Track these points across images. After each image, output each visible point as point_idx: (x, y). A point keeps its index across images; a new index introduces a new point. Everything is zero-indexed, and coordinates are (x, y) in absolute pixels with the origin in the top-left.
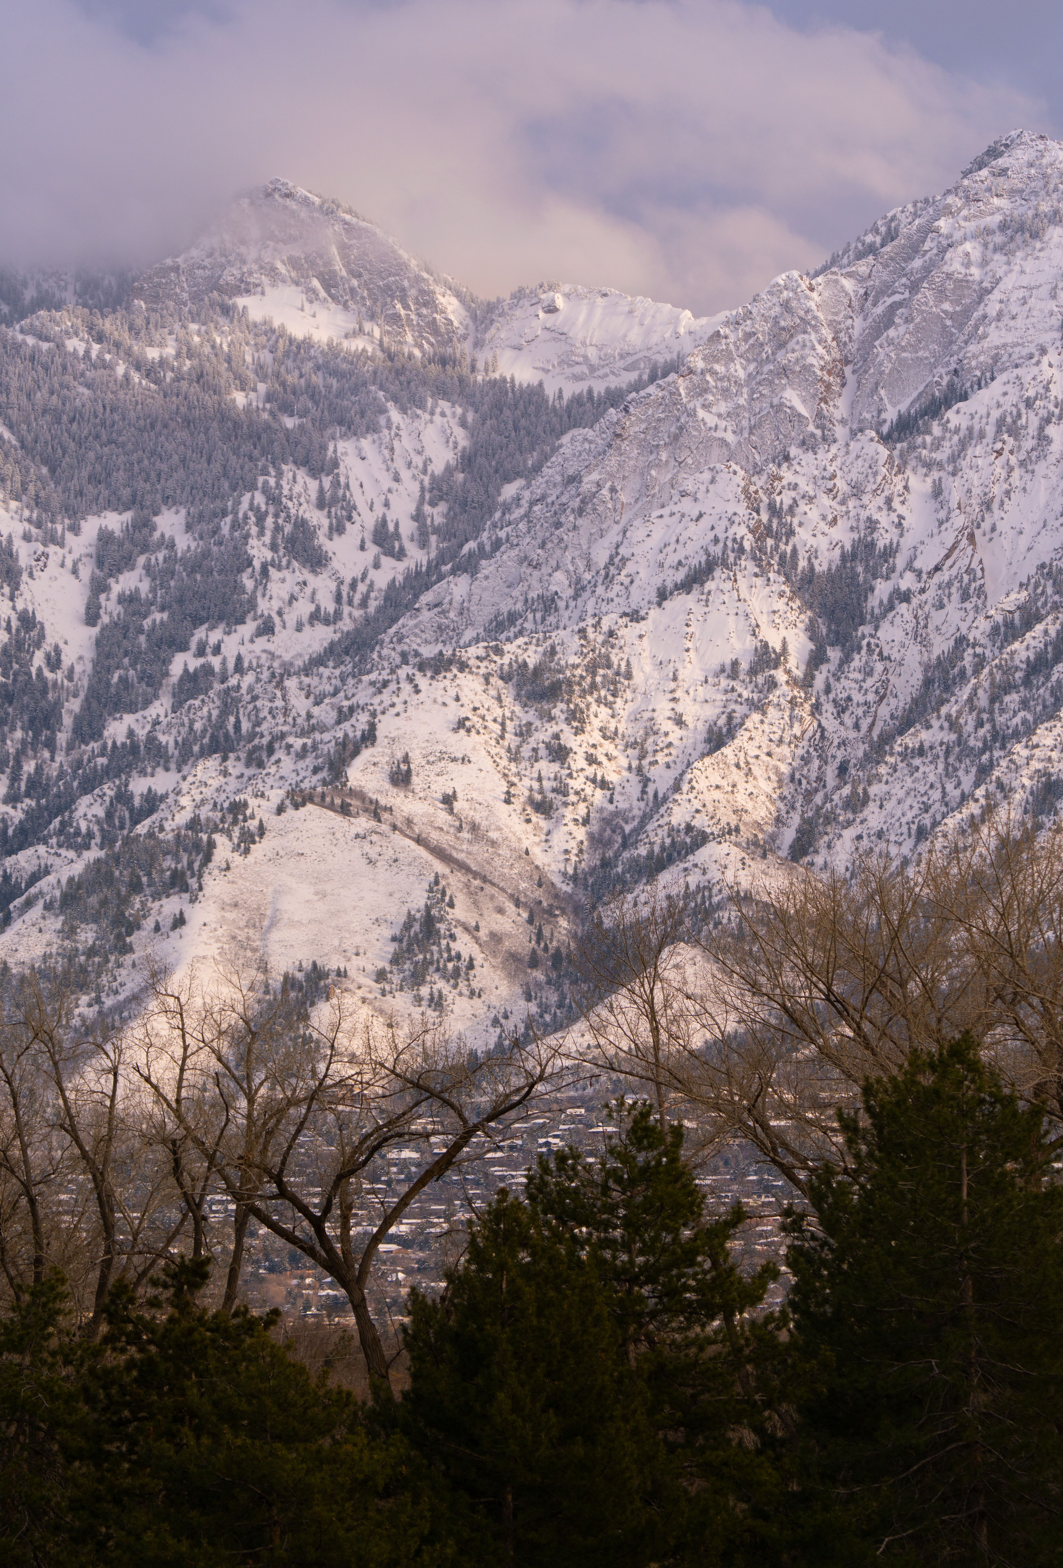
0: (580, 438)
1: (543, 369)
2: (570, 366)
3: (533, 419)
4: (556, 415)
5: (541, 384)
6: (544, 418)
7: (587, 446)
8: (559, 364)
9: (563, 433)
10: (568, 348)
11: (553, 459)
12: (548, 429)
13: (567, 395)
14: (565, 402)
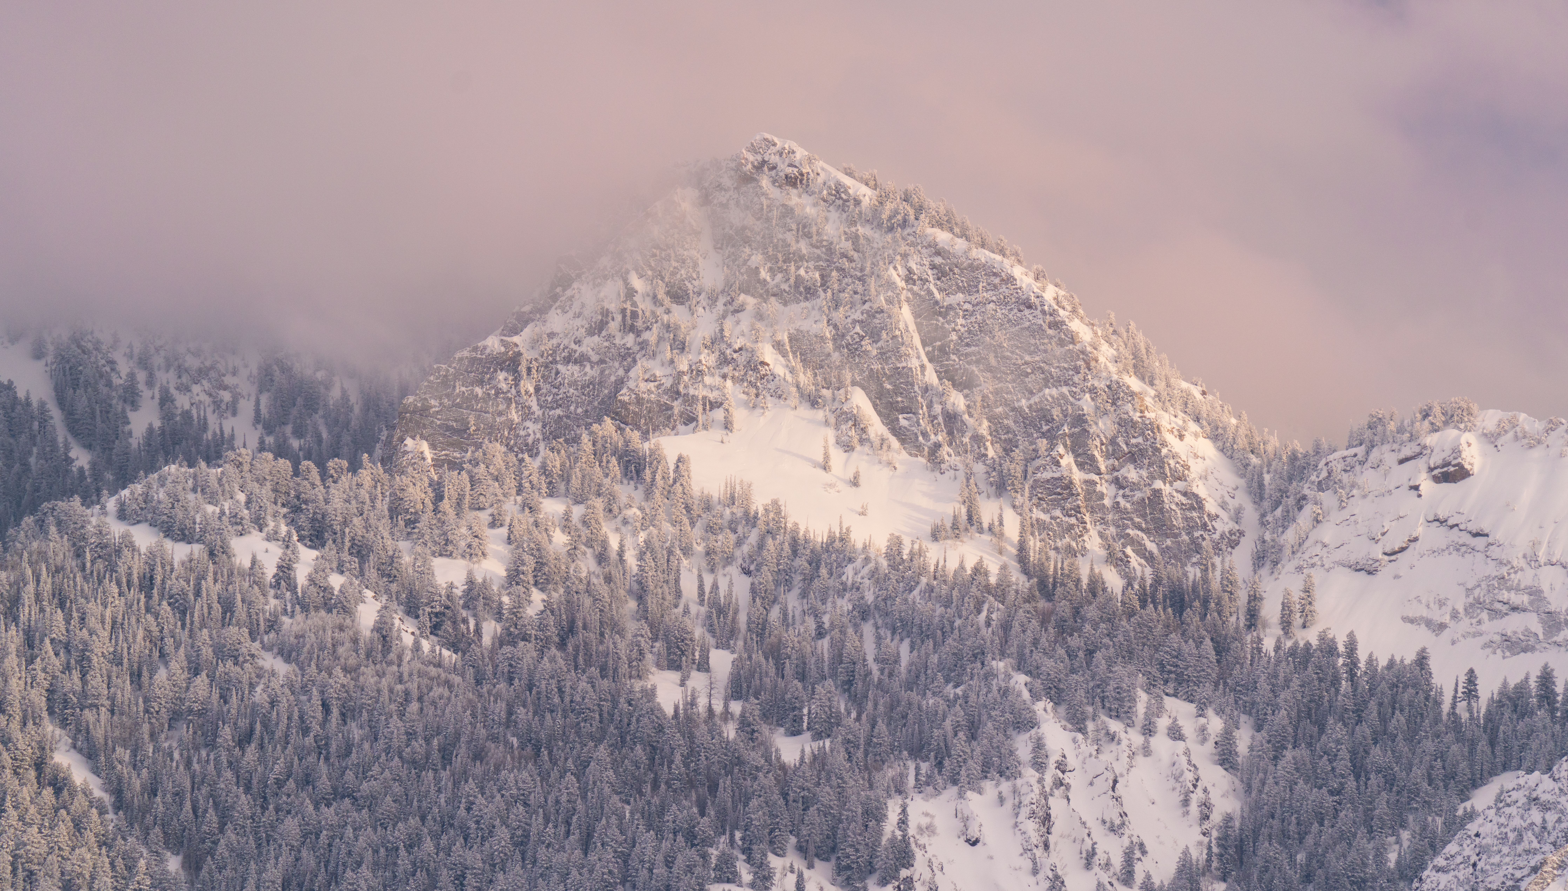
0: (1520, 796)
1: (1429, 623)
2: (1495, 614)
3: (1402, 746)
4: (1460, 738)
5: (1422, 660)
6: (1429, 745)
7: (1536, 816)
8: (1469, 609)
9: (1476, 782)
10: (1491, 570)
11: (1452, 848)
12: (1438, 772)
13: (1487, 689)
14: (1482, 705)
